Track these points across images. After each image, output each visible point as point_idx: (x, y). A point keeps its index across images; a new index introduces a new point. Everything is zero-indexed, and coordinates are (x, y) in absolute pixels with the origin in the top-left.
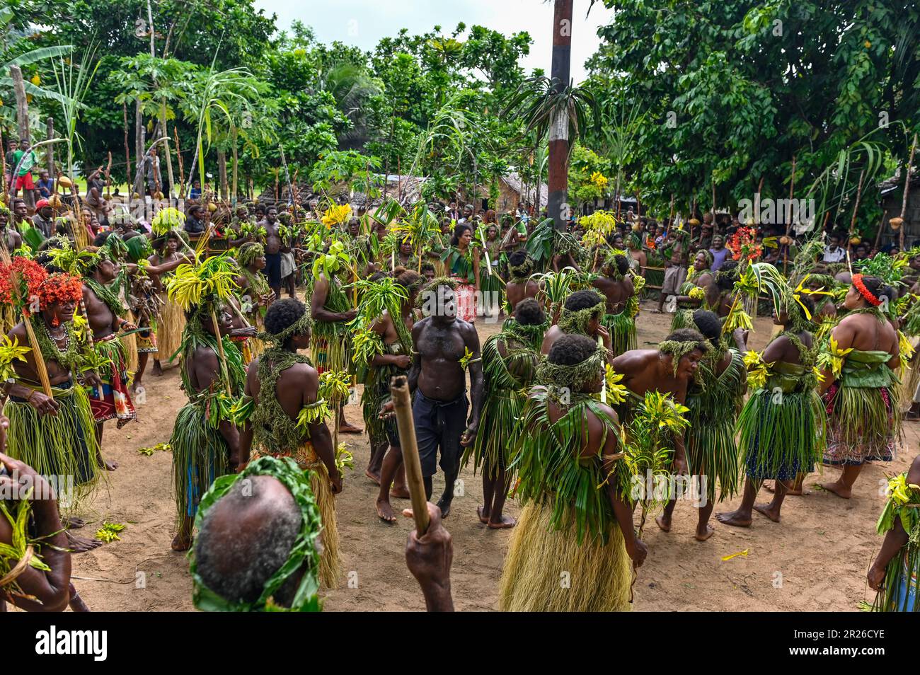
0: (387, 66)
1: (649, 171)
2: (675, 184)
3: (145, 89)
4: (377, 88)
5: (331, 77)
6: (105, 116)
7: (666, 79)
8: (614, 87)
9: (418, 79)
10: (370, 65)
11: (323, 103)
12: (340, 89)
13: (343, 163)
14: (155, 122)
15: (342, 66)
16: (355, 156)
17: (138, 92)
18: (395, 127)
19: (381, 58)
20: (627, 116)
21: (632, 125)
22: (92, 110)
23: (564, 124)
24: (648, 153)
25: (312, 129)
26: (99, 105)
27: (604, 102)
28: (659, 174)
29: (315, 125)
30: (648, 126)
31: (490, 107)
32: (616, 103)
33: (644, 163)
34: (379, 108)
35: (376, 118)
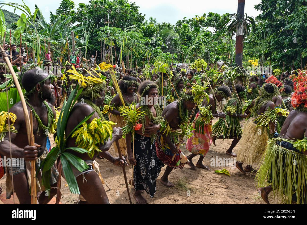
0: (179, 29)
1: (275, 55)
2: (285, 59)
3: (106, 37)
4: (177, 36)
5: (162, 33)
6: (95, 47)
7: (282, 21)
8: (261, 27)
9: (189, 33)
10: (174, 29)
11: (159, 41)
12: (164, 37)
13: (165, 57)
14: (109, 46)
15: (165, 29)
16: (168, 54)
17: (105, 38)
18: (182, 48)
19: (177, 27)
20: (266, 36)
21: (268, 38)
22: (91, 46)
23: (242, 30)
24: (274, 48)
25: (155, 49)
26: (93, 44)
27: (257, 32)
28: (278, 55)
29: (156, 48)
30: (274, 39)
31: (214, 39)
32: (262, 31)
33: (273, 52)
34: (176, 42)
35: (176, 45)
